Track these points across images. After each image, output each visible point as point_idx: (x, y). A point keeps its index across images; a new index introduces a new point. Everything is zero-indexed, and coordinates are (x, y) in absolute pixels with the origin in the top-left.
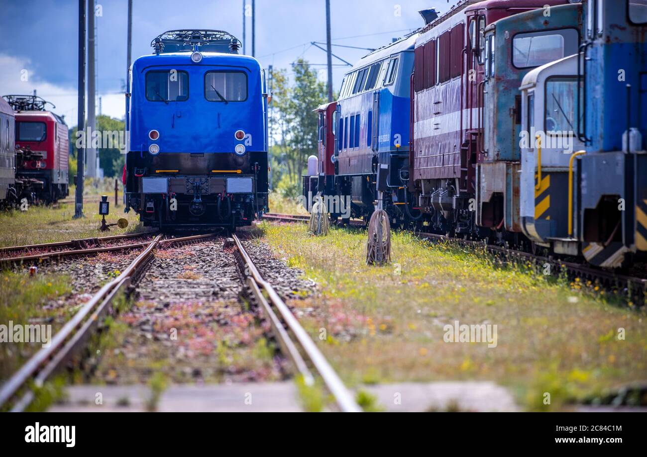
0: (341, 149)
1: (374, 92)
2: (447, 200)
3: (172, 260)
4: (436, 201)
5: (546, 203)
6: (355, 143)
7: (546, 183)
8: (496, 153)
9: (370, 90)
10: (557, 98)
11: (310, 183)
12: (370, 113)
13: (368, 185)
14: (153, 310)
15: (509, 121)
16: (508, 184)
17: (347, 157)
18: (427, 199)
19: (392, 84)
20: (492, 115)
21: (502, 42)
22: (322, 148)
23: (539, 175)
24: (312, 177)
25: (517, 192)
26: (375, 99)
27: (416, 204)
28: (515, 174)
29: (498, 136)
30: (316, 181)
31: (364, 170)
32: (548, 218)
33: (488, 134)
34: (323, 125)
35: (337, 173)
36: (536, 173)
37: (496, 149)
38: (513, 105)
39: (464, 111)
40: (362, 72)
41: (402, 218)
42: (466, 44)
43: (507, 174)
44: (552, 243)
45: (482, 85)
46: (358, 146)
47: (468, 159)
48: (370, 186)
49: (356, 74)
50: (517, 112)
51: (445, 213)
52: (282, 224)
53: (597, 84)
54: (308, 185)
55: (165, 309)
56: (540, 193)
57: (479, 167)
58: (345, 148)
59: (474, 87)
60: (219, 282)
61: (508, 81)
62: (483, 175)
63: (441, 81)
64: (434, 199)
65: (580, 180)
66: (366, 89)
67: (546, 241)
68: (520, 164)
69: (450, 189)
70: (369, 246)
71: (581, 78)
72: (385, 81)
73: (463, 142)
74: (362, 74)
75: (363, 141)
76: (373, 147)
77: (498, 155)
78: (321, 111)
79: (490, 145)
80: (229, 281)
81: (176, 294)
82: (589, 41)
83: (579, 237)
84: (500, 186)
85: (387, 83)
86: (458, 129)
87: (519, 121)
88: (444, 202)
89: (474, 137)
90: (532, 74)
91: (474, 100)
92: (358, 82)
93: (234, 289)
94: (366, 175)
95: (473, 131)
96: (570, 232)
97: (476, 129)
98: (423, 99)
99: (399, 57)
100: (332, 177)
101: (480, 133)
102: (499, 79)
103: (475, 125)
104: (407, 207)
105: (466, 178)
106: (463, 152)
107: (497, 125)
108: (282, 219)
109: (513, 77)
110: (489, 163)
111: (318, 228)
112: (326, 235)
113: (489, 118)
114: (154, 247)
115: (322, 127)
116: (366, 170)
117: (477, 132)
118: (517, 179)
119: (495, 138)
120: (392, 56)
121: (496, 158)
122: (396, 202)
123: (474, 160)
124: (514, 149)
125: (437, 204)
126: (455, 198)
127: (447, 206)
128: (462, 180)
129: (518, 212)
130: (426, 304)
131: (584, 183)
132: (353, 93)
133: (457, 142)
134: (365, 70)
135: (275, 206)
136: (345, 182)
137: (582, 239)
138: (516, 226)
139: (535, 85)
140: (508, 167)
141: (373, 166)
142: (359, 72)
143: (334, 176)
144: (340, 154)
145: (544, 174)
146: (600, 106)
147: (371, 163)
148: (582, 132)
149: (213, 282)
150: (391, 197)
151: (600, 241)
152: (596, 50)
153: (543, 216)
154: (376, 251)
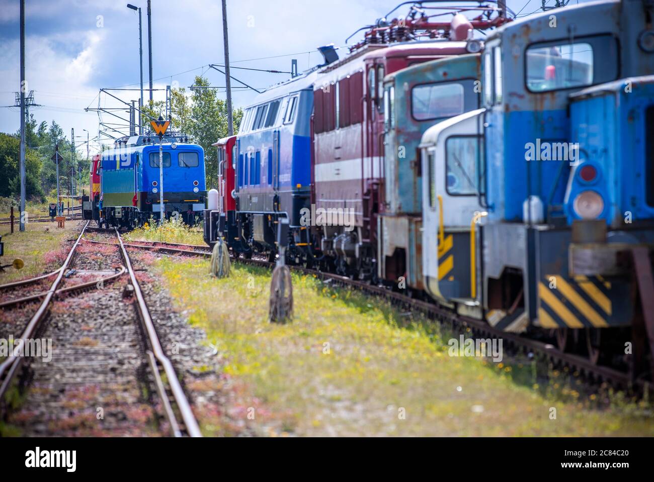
0: (241, 185)
1: (274, 130)
2: (350, 247)
3: (69, 316)
4: (339, 247)
5: (449, 264)
6: (256, 180)
7: (449, 243)
8: (398, 206)
9: (270, 128)
10: (458, 156)
11: (211, 217)
12: (270, 151)
13: (269, 223)
14: (48, 397)
15: (410, 174)
16: (410, 241)
17: (248, 194)
18: (329, 243)
19: (291, 123)
20: (393, 167)
21: (401, 94)
22: (222, 183)
23: (442, 236)
24: (213, 211)
25: (419, 249)
26: (274, 137)
27: (319, 245)
28: (417, 231)
29: (400, 188)
30: (216, 215)
31: (266, 208)
32: (451, 279)
33: (390, 186)
34: (223, 160)
35: (238, 210)
36: (439, 233)
37: (398, 202)
38: (414, 157)
39: (365, 159)
40: (261, 109)
41: (305, 258)
42: (365, 92)
43: (410, 230)
44: (456, 305)
45: (382, 136)
46: (259, 183)
47: (370, 209)
48: (272, 224)
49: (255, 110)
50: (418, 165)
51: (348, 260)
52: (183, 258)
53: (497, 151)
54: (209, 219)
55: (61, 396)
56: (443, 253)
57: (381, 219)
58: (245, 184)
59: (374, 137)
60: (118, 349)
61: (409, 134)
62: (385, 228)
63: (341, 126)
64: (337, 245)
65: (482, 247)
66: (267, 126)
67: (450, 302)
68: (421, 221)
69: (353, 236)
70: (271, 302)
71: (481, 137)
72: (284, 119)
73: (365, 191)
74: (261, 110)
75: (264, 179)
76: (275, 186)
77: (400, 208)
78: (221, 145)
79: (391, 196)
80: (128, 348)
81: (73, 371)
82: (489, 107)
83: (482, 302)
84: (402, 241)
85: (287, 121)
86: (360, 177)
87: (419, 173)
88: (347, 248)
89: (375, 187)
90: (432, 132)
91: (375, 149)
92: (257, 119)
93: (133, 361)
94: (268, 214)
95: (375, 181)
96: (473, 295)
97: (377, 179)
98: (324, 141)
99: (298, 96)
100: (233, 212)
101: (381, 183)
102: (399, 132)
103: (376, 175)
104: (309, 248)
105: (369, 227)
106: (365, 202)
107: (398, 178)
108: (183, 252)
109: (413, 128)
110: (391, 217)
111: (219, 269)
112: (228, 276)
113: (391, 170)
114: (51, 300)
115: (222, 161)
116: (267, 209)
117: (378, 182)
118: (419, 236)
119: (397, 191)
120: (291, 94)
121: (398, 211)
122: (298, 242)
123: (376, 209)
124: (416, 201)
125: (339, 250)
126: (357, 246)
127: (351, 253)
128: (364, 229)
129: (421, 270)
130: (330, 381)
131: (486, 251)
132: (253, 129)
133: (358, 191)
134: (264, 106)
135: (176, 235)
136: (247, 219)
137: (486, 306)
138: (419, 283)
139: (435, 145)
140: (410, 222)
141: (274, 205)
142: (259, 108)
143: (235, 212)
144: (240, 191)
145: (446, 234)
146: (501, 175)
147: (272, 202)
148: (483, 191)
149: (111, 350)
150: (293, 237)
151: (504, 308)
152: (496, 117)
153: (446, 277)
154: (278, 307)
